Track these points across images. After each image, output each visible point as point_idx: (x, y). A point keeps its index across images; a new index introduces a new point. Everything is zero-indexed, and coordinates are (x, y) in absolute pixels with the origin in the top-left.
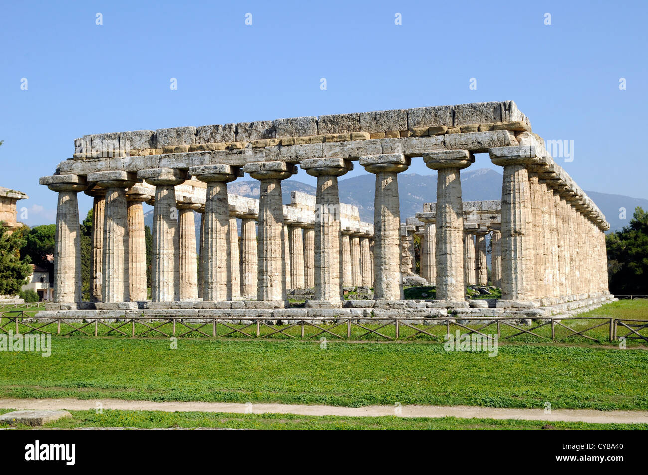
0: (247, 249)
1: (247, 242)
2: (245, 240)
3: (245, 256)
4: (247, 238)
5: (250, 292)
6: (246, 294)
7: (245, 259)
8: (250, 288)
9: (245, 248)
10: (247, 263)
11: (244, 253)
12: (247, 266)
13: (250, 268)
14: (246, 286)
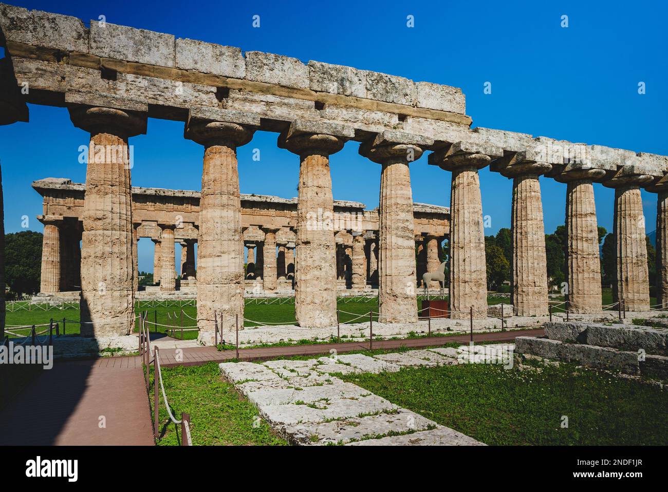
0: (574, 232)
1: (574, 220)
2: (572, 216)
3: (572, 244)
4: (574, 213)
5: (581, 305)
6: (574, 310)
7: (572, 248)
8: (580, 300)
9: (572, 230)
10: (574, 256)
11: (570, 238)
12: (574, 260)
13: (580, 265)
14: (575, 296)
